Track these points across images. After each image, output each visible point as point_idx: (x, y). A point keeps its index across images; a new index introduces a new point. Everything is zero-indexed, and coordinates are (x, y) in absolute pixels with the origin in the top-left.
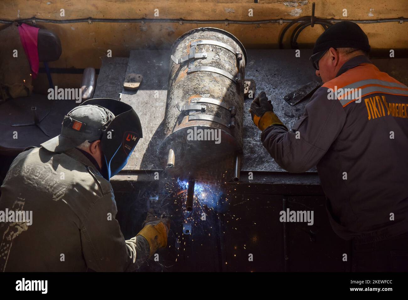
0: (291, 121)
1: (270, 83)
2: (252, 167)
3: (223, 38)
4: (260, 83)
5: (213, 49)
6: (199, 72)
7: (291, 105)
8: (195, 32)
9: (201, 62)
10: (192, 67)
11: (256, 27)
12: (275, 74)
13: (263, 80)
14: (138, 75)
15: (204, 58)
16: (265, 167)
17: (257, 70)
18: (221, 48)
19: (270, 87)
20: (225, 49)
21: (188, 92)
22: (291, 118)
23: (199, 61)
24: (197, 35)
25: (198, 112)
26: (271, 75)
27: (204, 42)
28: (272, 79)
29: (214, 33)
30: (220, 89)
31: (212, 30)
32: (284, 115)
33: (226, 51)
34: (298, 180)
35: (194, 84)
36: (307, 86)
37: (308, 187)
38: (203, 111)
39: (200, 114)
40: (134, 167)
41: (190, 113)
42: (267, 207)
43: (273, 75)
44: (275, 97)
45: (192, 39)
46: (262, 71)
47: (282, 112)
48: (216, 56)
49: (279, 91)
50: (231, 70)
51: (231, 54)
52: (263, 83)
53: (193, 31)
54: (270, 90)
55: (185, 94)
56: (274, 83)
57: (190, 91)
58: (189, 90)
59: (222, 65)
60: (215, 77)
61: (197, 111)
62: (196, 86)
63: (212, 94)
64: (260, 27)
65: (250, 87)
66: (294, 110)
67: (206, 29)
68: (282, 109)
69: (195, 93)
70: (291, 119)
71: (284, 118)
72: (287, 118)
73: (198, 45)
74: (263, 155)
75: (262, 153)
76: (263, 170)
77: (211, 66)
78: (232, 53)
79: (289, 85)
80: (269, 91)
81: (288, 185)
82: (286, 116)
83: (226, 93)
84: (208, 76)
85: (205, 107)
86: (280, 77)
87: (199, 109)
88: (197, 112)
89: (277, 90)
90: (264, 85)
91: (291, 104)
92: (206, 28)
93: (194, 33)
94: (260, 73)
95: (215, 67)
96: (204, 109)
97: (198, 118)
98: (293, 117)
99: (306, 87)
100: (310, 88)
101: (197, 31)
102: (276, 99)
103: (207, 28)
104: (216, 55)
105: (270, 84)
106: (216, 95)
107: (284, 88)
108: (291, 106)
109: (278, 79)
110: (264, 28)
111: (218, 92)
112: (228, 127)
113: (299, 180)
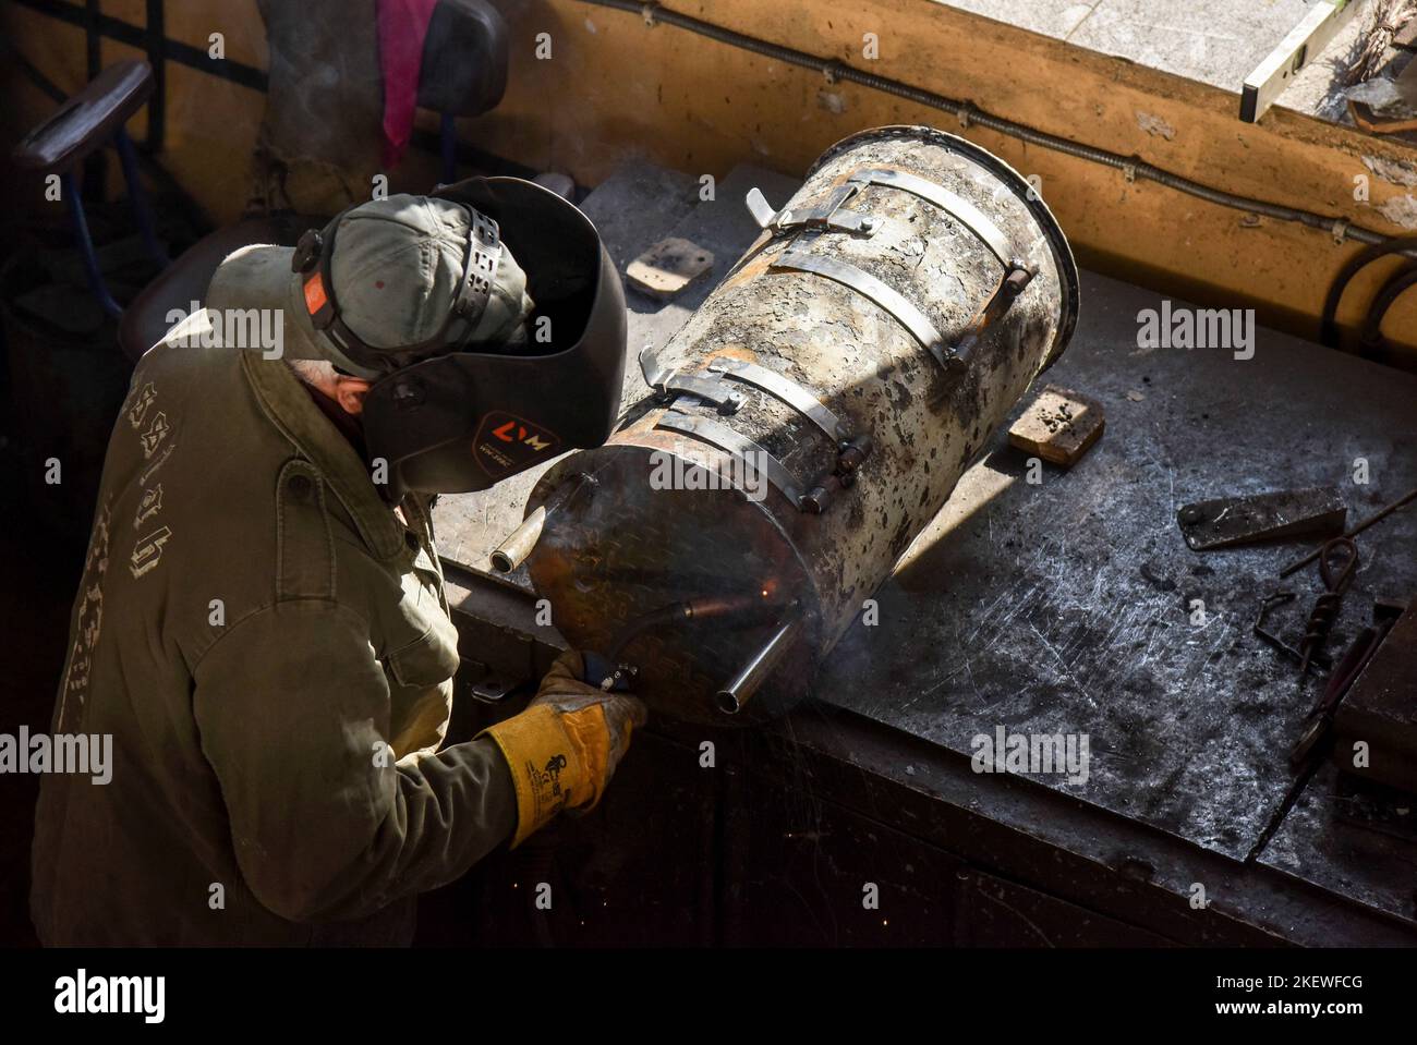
0: (1151, 602)
1: (1164, 442)
2: (891, 706)
3: (987, 193)
4: (1129, 427)
5: (919, 213)
6: (807, 276)
7: (1188, 545)
8: (896, 137)
9: (843, 245)
10: (800, 251)
11: (1245, 224)
12: (1206, 417)
13: (1147, 420)
14: (700, 253)
15: (863, 233)
16: (938, 726)
17: (1146, 380)
18: (952, 222)
19: (1154, 455)
20: (967, 233)
21: (728, 330)
22: (1158, 589)
23: (837, 237)
24: (897, 148)
25: (706, 409)
26: (1188, 416)
27: (903, 179)
28: (1183, 428)
29: (959, 162)
30: (851, 359)
31: (960, 147)
32: (1137, 570)
33: (967, 242)
34: (1032, 816)
35: (764, 308)
36: (1292, 496)
37: (1059, 860)
38: (727, 410)
39: (710, 416)
40: (478, 556)
41: (677, 405)
42: (904, 889)
43: (1198, 415)
44: (1147, 495)
45: (869, 159)
46: (1165, 389)
47: (1137, 557)
48: (913, 245)
49: (1178, 478)
50: (947, 315)
51: (988, 258)
52: (1140, 431)
53: (891, 130)
54: (1147, 467)
55: (711, 335)
56: (1179, 444)
57: (732, 330)
58: (732, 324)
59: (918, 282)
60: (858, 311)
61: (706, 402)
62: (766, 321)
63: (802, 365)
64: (1260, 227)
65: (1072, 425)
66: (1189, 566)
67: (941, 136)
68: (1144, 546)
69: (746, 342)
70: (1153, 593)
71: (1132, 580)
72: (1142, 584)
73: (872, 183)
74: (960, 683)
75: (961, 673)
76: (925, 735)
77: (868, 270)
78: (996, 255)
79: (1232, 470)
80: (1143, 465)
81: (988, 821)
82: (1145, 577)
83: (867, 382)
84: (832, 299)
85: (742, 400)
86: (1220, 432)
87: (716, 399)
88: (701, 408)
89: (1172, 472)
90: (1138, 438)
91: (1193, 541)
92: (943, 133)
93: (892, 140)
94: (1152, 393)
95: (881, 278)
96: (736, 404)
97: (690, 430)
98: (1165, 589)
99: (1282, 500)
100: (1298, 508)
101: (906, 135)
102: (1146, 502)
103: (946, 137)
104: (918, 239)
105: (1162, 446)
106: (816, 374)
107: (1207, 476)
108: (1188, 549)
109: (1202, 437)
110: (1272, 237)
111: (832, 366)
112: (794, 502)
113: (1035, 819)
